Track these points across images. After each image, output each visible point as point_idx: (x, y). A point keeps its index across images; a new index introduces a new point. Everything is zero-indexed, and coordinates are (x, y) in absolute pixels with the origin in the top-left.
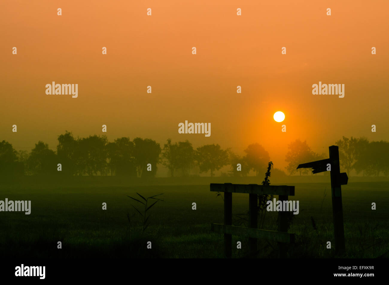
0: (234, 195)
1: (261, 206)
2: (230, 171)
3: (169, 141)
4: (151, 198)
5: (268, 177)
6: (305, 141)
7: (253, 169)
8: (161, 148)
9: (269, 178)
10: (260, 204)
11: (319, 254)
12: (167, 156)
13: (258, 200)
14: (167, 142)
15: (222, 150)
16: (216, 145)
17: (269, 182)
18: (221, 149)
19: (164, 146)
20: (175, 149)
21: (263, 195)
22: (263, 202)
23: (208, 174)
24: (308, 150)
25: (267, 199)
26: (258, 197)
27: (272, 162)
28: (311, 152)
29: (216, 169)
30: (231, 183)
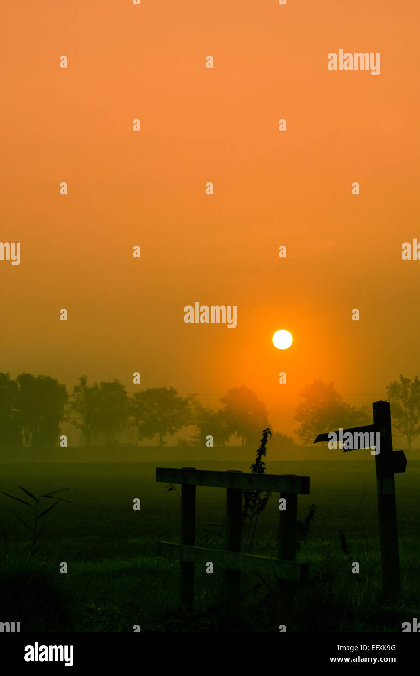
0: (200, 490)
1: (249, 509)
2: (195, 437)
3: (84, 381)
4: (46, 496)
5: (263, 456)
6: (332, 384)
7: (236, 433)
8: (69, 394)
9: (263, 459)
10: (247, 506)
11: (353, 601)
12: (78, 407)
13: (243, 499)
14: (80, 382)
15: (181, 398)
16: (169, 389)
17: (263, 466)
18: (178, 396)
19: (73, 390)
20: (94, 395)
21: (253, 490)
22: (251, 503)
23: (153, 441)
24: (337, 400)
25: (259, 497)
26: (243, 494)
27: (269, 430)
28: (341, 403)
29: (168, 433)
30: (194, 467)
